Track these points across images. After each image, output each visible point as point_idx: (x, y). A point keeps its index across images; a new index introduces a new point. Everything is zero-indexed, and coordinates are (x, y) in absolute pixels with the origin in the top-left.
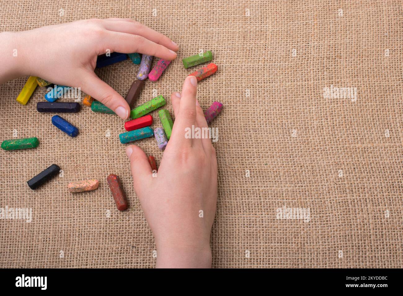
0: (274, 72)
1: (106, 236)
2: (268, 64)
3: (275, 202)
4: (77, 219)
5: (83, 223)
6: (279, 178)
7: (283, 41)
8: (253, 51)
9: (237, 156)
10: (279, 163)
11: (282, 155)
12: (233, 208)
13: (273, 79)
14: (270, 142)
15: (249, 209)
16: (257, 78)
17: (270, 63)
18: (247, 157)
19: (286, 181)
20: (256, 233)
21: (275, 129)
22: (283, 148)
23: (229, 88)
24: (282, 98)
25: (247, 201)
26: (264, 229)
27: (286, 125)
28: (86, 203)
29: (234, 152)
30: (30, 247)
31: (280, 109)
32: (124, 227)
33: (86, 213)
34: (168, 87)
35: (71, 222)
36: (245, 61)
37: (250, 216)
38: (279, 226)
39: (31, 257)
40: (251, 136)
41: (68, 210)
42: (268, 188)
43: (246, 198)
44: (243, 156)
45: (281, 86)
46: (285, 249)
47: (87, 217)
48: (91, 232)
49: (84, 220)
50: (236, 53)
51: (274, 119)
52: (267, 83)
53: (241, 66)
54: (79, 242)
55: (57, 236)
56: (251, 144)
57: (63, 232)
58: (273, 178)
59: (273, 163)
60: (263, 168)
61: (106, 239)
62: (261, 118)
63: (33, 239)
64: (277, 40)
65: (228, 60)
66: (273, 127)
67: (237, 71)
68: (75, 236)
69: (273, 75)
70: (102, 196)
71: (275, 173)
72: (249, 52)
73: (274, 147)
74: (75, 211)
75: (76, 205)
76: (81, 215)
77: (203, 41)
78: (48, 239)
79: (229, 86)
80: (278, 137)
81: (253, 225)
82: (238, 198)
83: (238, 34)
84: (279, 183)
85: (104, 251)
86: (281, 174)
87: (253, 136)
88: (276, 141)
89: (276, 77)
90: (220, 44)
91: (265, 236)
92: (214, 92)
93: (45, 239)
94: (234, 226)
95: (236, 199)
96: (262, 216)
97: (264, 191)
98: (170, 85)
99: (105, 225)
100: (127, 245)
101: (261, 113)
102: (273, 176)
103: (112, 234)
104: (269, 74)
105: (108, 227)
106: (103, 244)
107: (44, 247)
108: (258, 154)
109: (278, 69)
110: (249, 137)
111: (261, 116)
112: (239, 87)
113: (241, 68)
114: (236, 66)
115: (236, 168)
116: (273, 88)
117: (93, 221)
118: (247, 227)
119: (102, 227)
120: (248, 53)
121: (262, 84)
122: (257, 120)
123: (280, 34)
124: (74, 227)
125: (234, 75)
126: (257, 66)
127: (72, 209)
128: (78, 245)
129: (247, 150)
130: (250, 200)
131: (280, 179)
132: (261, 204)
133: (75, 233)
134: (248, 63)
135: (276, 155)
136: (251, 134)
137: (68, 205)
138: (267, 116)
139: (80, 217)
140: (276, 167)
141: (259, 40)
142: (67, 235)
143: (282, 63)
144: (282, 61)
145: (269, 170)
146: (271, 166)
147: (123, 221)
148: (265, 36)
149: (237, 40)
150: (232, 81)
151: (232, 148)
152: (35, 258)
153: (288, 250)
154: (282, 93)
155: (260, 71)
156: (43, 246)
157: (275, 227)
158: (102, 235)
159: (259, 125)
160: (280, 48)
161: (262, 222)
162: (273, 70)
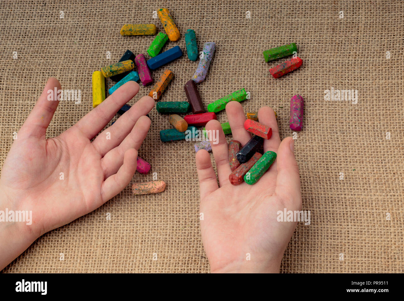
0: (367, 68)
1: (172, 244)
2: (359, 59)
3: (363, 212)
4: (140, 225)
5: (147, 229)
6: (368, 185)
7: (377, 35)
8: (343, 45)
9: (322, 160)
10: (369, 170)
11: (372, 160)
12: (316, 217)
13: (365, 76)
14: (359, 145)
15: (334, 219)
16: (347, 74)
17: (361, 58)
18: (332, 161)
19: (377, 190)
20: (341, 245)
21: (365, 131)
22: (374, 152)
23: (315, 85)
24: (375, 97)
25: (331, 209)
26: (350, 241)
27: (379, 127)
28: (151, 206)
29: (318, 156)
30: (87, 253)
31: (372, 109)
32: (193, 234)
33: (151, 217)
34: (245, 82)
35: (133, 227)
36: (334, 55)
37: (334, 226)
38: (367, 239)
39: (89, 264)
40: (338, 138)
41: (131, 214)
42: (356, 196)
43: (331, 206)
44: (329, 160)
45: (374, 83)
46: (373, 265)
47: (151, 223)
48: (155, 239)
49: (147, 225)
50: (324, 46)
51: (364, 120)
52: (358, 80)
53: (328, 61)
54: (142, 250)
55: (117, 242)
56: (337, 147)
57: (125, 238)
58: (362, 185)
59: (362, 169)
60: (350, 174)
61: (172, 247)
62: (350, 119)
63: (91, 244)
64: (371, 33)
65: (314, 54)
66: (363, 129)
67: (325, 66)
68: (137, 243)
69: (365, 71)
70: (169, 199)
71: (364, 180)
72: (339, 46)
73: (363, 151)
74: (139, 216)
75: (140, 208)
76: (145, 220)
77: (287, 33)
78: (108, 245)
79: (314, 83)
80: (368, 141)
81: (338, 236)
82: (321, 206)
83: (326, 26)
84: (369, 191)
85: (170, 260)
86: (371, 181)
87: (339, 139)
88: (366, 145)
89: (368, 74)
90: (306, 36)
91: (350, 249)
92: (297, 88)
93: (105, 245)
94: (316, 237)
95: (319, 208)
96: (348, 227)
97: (351, 200)
98: (249, 80)
99: (171, 231)
100: (195, 255)
101: (350, 113)
102: (361, 183)
103: (179, 241)
104: (361, 70)
105: (175, 233)
106: (168, 252)
107: (103, 254)
108: (345, 158)
109: (371, 65)
110: (336, 140)
111: (350, 117)
112: (326, 84)
113: (329, 63)
114: (323, 60)
115: (320, 174)
116: (365, 86)
117: (158, 227)
118: (331, 239)
119: (168, 233)
120: (337, 47)
121: (352, 81)
122: (346, 121)
123: (374, 26)
124: (136, 233)
125: (321, 71)
126: (347, 61)
127: (136, 213)
128: (141, 252)
129: (333, 154)
130: (335, 209)
131: (370, 187)
132: (347, 214)
133: (137, 240)
134: (337, 58)
135: (366, 160)
136: (338, 136)
137: (131, 208)
138: (356, 117)
139: (143, 221)
140: (365, 173)
141: (350, 33)
142: (129, 241)
143: (375, 59)
144: (375, 57)
145: (357, 177)
146: (360, 172)
147: (191, 227)
148: (357, 28)
149: (325, 32)
150: (318, 77)
151: (316, 151)
152: (93, 265)
153: (377, 265)
154: (374, 92)
155: (350, 67)
156: (103, 252)
157: (362, 240)
158: (167, 243)
159: (348, 126)
160: (373, 42)
161: (348, 234)
162: (365, 66)
